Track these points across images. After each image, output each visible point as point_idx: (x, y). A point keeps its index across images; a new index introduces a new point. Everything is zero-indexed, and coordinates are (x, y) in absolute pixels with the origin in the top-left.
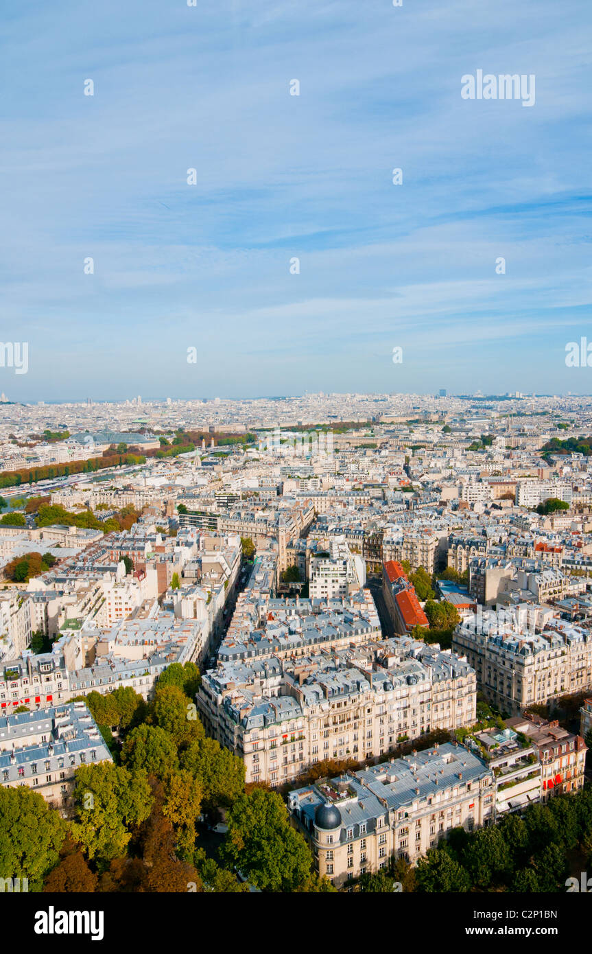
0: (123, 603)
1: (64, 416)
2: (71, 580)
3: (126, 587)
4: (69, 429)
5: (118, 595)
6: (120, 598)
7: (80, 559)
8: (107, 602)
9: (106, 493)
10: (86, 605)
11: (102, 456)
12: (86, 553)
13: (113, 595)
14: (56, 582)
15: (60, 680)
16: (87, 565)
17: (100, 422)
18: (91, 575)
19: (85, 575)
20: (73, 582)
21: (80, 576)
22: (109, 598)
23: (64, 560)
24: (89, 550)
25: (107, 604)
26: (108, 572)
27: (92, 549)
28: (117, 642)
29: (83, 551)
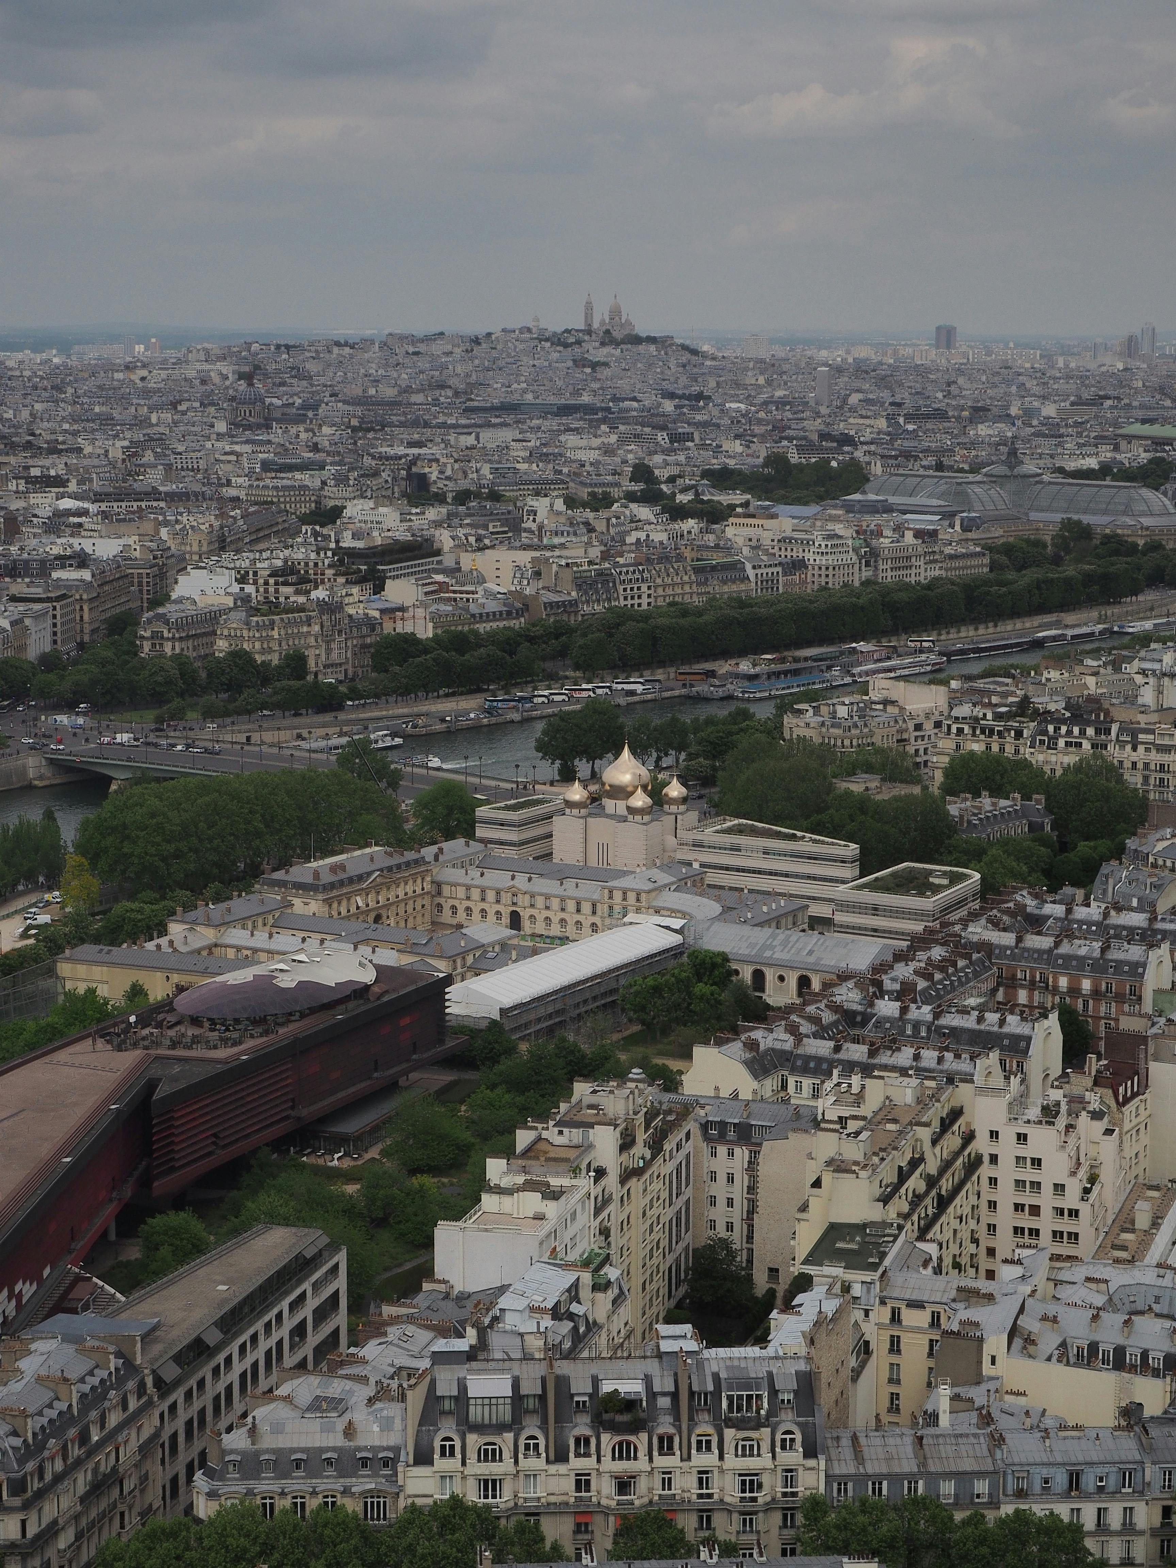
0: (1047, 1189)
1: (845, 400)
2: (849, 1067)
3: (1062, 1121)
4: (859, 454)
5: (1029, 1151)
6: (1037, 1163)
7: (888, 985)
8: (985, 1171)
9: (999, 726)
10: (903, 1176)
11: (986, 570)
12: (913, 965)
13: (1007, 1148)
14: (793, 1070)
15: (794, 1457)
16: (914, 1013)
17: (983, 430)
18: (929, 1057)
19: (904, 1057)
20: (856, 1080)
21: (885, 1058)
22: (994, 1159)
23: (826, 986)
24: (922, 955)
25: (985, 1182)
26: (994, 1056)
27: (937, 952)
28: (1018, 1342)
29: (900, 957)
